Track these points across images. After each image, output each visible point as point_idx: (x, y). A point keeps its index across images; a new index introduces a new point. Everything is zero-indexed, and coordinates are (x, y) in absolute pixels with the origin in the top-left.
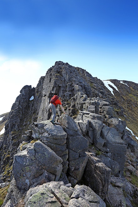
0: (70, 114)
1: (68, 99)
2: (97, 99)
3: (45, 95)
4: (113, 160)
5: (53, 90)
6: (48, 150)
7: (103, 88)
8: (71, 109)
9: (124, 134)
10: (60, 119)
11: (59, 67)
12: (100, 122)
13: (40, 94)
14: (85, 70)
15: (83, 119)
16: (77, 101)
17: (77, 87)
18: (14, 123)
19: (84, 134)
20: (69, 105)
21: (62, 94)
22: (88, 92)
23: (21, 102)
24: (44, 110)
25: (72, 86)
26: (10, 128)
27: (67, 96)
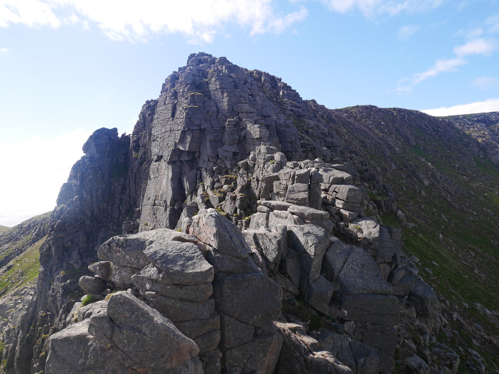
0: (235, 211)
1: (229, 167)
2: (316, 165)
3: (160, 158)
4: (361, 341)
5: (182, 140)
6: (151, 319)
7: (334, 133)
8: (239, 197)
9: (396, 266)
10: (196, 225)
11: (199, 71)
12: (320, 232)
13: (145, 153)
14: (280, 80)
15: (270, 224)
16: (257, 173)
17: (254, 130)
18: (66, 245)
19: (272, 267)
20: (232, 184)
21: (209, 154)
22: (289, 144)
23: (88, 180)
24: (156, 202)
25: (241, 127)
26: (56, 259)
27: (226, 158)
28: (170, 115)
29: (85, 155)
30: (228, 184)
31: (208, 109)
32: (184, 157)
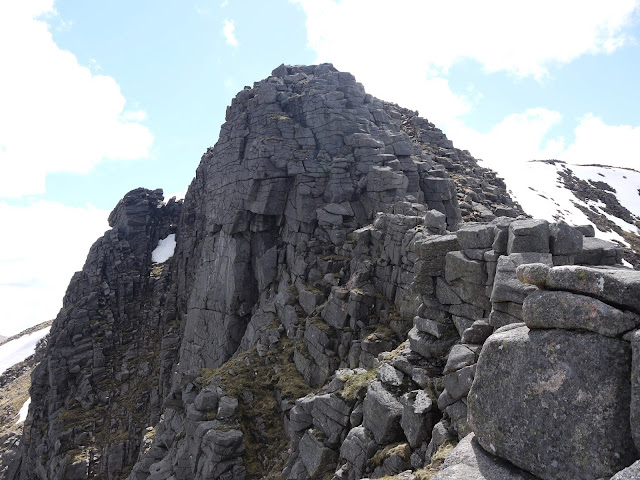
0: (347, 322)
1: (335, 241)
3: (218, 228)
5: (254, 195)
8: (353, 296)
11: (287, 83)
14: (417, 113)
16: (390, 251)
18: (72, 370)
20: (341, 272)
21: (300, 219)
22: (441, 204)
23: (113, 267)
24: (209, 304)
25: (357, 173)
26: (55, 391)
27: (331, 226)
28: (236, 156)
29: (111, 228)
30: (334, 273)
31: (301, 142)
32: (258, 226)
